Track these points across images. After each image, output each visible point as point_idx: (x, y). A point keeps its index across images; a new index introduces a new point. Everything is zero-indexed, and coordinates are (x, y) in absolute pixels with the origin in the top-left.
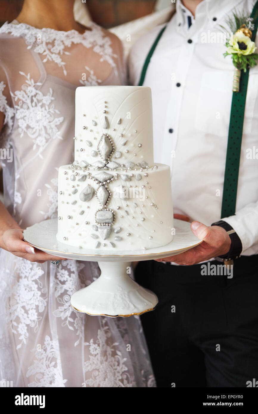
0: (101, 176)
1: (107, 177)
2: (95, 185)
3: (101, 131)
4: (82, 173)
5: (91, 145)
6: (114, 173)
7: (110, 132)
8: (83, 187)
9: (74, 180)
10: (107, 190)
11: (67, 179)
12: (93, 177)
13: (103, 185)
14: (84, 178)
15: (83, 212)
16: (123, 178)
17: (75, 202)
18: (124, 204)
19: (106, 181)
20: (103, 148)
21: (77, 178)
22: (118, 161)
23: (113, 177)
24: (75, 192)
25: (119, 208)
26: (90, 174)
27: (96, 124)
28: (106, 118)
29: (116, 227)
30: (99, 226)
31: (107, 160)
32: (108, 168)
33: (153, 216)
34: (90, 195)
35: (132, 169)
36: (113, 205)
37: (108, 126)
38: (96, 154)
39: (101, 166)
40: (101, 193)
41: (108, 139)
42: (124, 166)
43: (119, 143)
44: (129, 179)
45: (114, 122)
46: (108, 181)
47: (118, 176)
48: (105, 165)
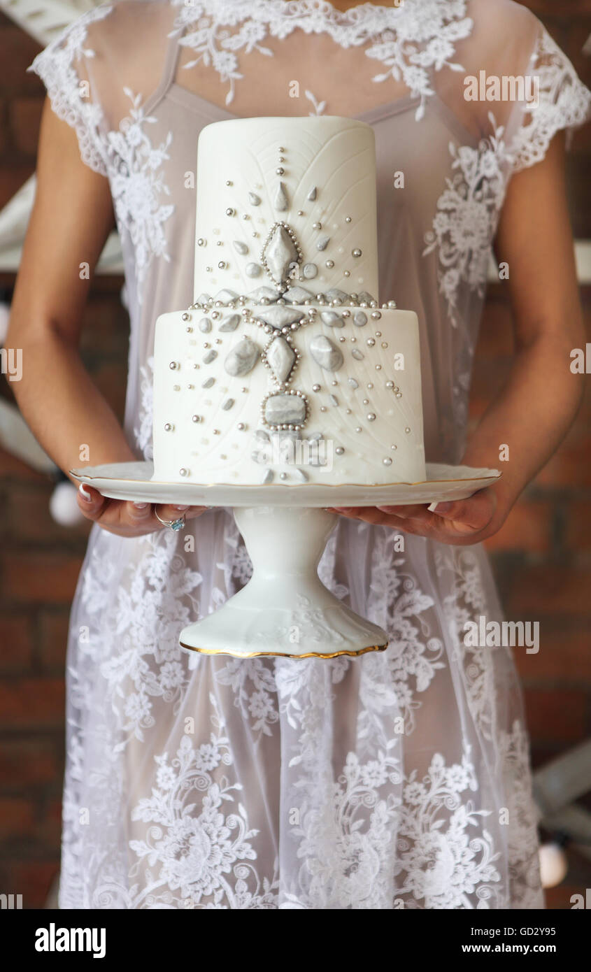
0: (275, 315)
1: (288, 315)
2: (261, 336)
3: (271, 215)
4: (229, 312)
5: (246, 250)
6: (307, 309)
7: (291, 219)
8: (232, 342)
9: (209, 329)
10: (290, 346)
11: (190, 330)
12: (257, 319)
13: (282, 336)
14: (235, 321)
15: (230, 404)
16: (327, 318)
17: (211, 382)
18: (328, 379)
19: (288, 326)
20: (276, 255)
21: (217, 324)
22: (310, 285)
23: (303, 317)
24: (212, 357)
25: (319, 388)
26: (248, 312)
27: (258, 202)
28: (283, 187)
29: (313, 429)
30: (271, 431)
31: (283, 284)
32: (287, 302)
33: (391, 412)
34: (250, 359)
35: (342, 302)
36: (306, 382)
37: (287, 205)
38: (258, 271)
39: (271, 297)
40: (276, 353)
41: (288, 235)
42: (323, 296)
43: (311, 242)
44: (340, 321)
45: (301, 193)
46: (293, 326)
47: (316, 315)
48: (281, 294)
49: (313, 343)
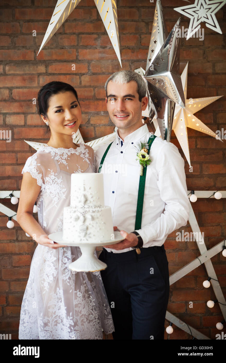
0: (82, 211)
1: (84, 211)
2: (79, 215)
3: (82, 192)
4: (74, 210)
5: (78, 198)
6: (88, 210)
7: (85, 193)
8: (74, 215)
9: (71, 212)
10: (84, 217)
11: (68, 212)
12: (79, 211)
13: (83, 215)
14: (75, 212)
15: (74, 226)
16: (91, 211)
17: (71, 222)
18: (91, 222)
19: (84, 213)
20: (83, 199)
21: (72, 212)
22: (89, 205)
23: (87, 211)
24: (71, 218)
25: (90, 224)
26: (77, 210)
27: (80, 189)
28: (84, 187)
29: (88, 232)
30: (81, 232)
31: (84, 204)
32: (85, 208)
33: (104, 228)
34: (77, 219)
35: (95, 208)
36: (87, 223)
37: (85, 190)
38: (80, 202)
39: (82, 207)
40: (82, 218)
41: (85, 196)
42: (92, 207)
43: (89, 197)
44: (94, 212)
45: (87, 188)
46: (85, 213)
47: (89, 211)
48: (84, 207)
49: (88, 216)
